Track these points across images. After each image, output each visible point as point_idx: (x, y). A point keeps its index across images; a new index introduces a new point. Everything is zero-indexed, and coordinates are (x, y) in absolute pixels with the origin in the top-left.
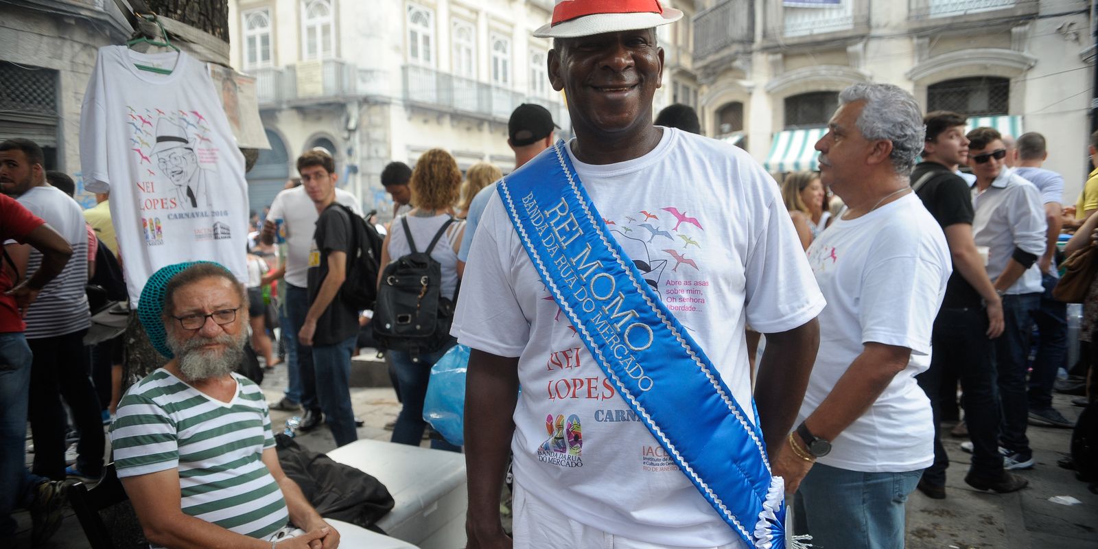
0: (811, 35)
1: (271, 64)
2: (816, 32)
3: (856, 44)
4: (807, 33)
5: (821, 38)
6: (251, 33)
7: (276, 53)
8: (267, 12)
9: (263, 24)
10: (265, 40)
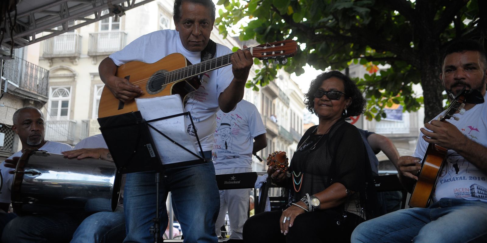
0: (392, 134)
1: (68, 118)
2: (394, 133)
3: (412, 140)
4: (390, 133)
5: (397, 136)
6: (55, 99)
7: (72, 111)
8: (69, 89)
9: (65, 95)
10: (65, 104)
